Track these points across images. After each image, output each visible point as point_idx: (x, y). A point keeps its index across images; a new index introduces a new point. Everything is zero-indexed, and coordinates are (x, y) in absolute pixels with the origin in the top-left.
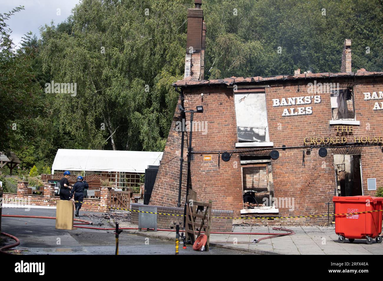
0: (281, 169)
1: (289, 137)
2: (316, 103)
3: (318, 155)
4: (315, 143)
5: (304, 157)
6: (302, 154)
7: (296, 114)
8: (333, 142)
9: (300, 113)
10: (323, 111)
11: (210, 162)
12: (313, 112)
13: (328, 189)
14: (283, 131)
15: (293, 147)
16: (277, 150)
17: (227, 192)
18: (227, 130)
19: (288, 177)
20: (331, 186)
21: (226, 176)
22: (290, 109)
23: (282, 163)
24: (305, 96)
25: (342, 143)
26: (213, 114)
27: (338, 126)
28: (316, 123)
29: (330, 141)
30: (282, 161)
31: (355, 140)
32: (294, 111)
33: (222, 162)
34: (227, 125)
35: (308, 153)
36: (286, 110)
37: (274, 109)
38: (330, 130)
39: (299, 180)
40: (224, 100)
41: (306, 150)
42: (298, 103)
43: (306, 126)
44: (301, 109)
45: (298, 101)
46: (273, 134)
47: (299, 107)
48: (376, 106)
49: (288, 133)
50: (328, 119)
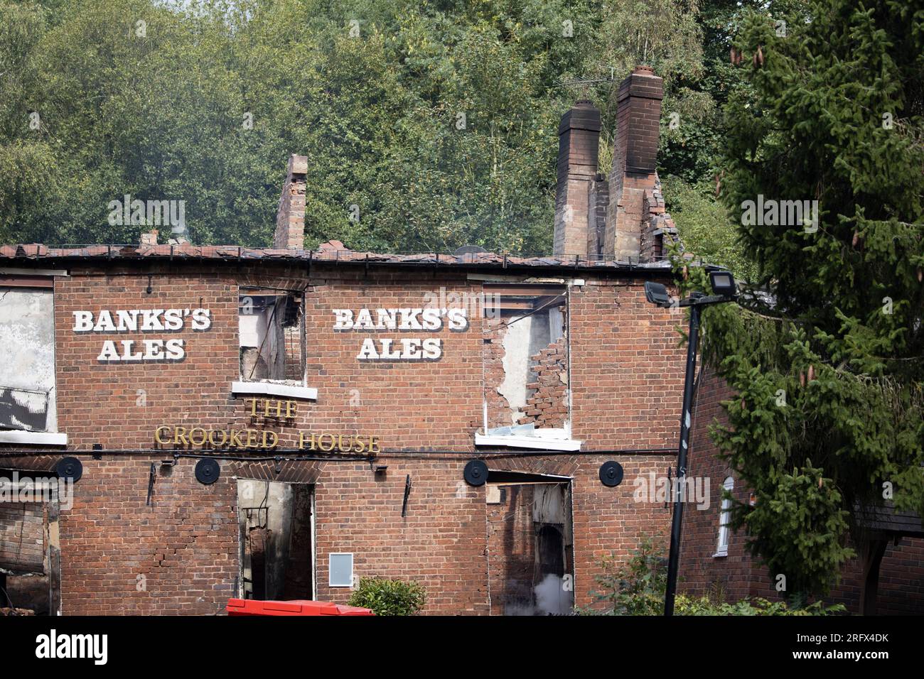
0: (86, 513)
1: (114, 423)
2: (196, 331)
3: (193, 479)
4: (186, 442)
5: (152, 480)
6: (148, 473)
7: (138, 356)
8: (237, 444)
9: (149, 356)
10: (216, 355)
12: (185, 355)
13: (215, 576)
14: (98, 405)
15: (123, 450)
16: (77, 457)
19: (104, 536)
20: (225, 569)
22: (123, 342)
23: (88, 493)
24: (166, 308)
25: (263, 449)
27: (254, 400)
28: (194, 385)
29: (229, 440)
30: (90, 488)
31: (302, 441)
32: (134, 349)
35: (166, 469)
36: (109, 346)
37: (75, 339)
38: (233, 410)
39: (134, 545)
41: (159, 462)
42: (146, 327)
43: (164, 392)
44: (154, 345)
45: (147, 321)
46: (68, 411)
47: (148, 338)
48: (367, 349)
49: (112, 411)
50: (228, 378)
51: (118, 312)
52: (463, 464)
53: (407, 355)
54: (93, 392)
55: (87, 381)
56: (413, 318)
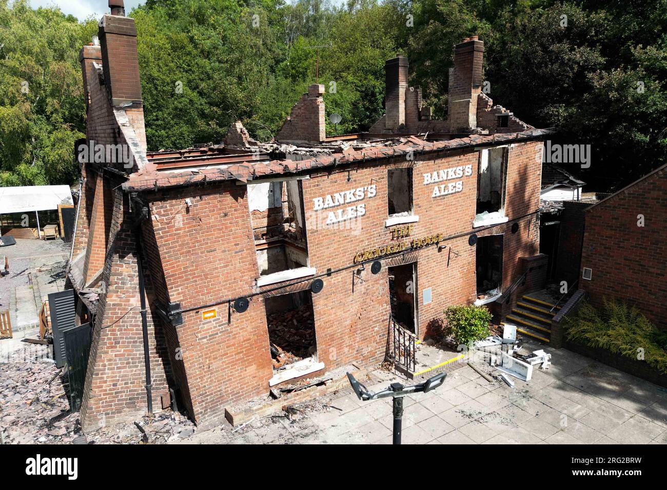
0: (325, 305)
1: (336, 255)
2: (370, 198)
3: (370, 273)
5: (354, 279)
6: (352, 276)
8: (389, 251)
10: (378, 208)
11: (214, 321)
13: (381, 315)
14: (328, 248)
15: (341, 268)
16: (320, 278)
17: (245, 361)
18: (240, 259)
19: (335, 313)
21: (243, 335)
23: (326, 295)
24: (356, 188)
25: (399, 251)
26: (213, 235)
28: (370, 227)
30: (327, 292)
33: (236, 316)
34: (240, 251)
35: (359, 272)
38: (385, 234)
39: (347, 314)
40: (231, 207)
41: (356, 269)
42: (348, 200)
45: (348, 196)
46: (315, 255)
47: (349, 206)
48: (436, 192)
49: (335, 249)
50: (384, 219)
51: (335, 195)
52: (468, 237)
53: (450, 192)
54: (325, 242)
55: (322, 237)
56: (453, 173)
